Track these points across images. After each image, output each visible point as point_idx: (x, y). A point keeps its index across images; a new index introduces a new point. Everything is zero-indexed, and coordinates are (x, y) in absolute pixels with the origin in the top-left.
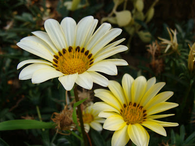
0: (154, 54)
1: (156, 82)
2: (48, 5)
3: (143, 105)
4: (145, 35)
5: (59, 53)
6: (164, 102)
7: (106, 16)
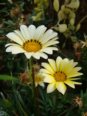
0: (76, 49)
1: (74, 62)
2: (22, 17)
3: (65, 73)
4: (74, 39)
5: (26, 42)
6: (76, 72)
7: (54, 26)
